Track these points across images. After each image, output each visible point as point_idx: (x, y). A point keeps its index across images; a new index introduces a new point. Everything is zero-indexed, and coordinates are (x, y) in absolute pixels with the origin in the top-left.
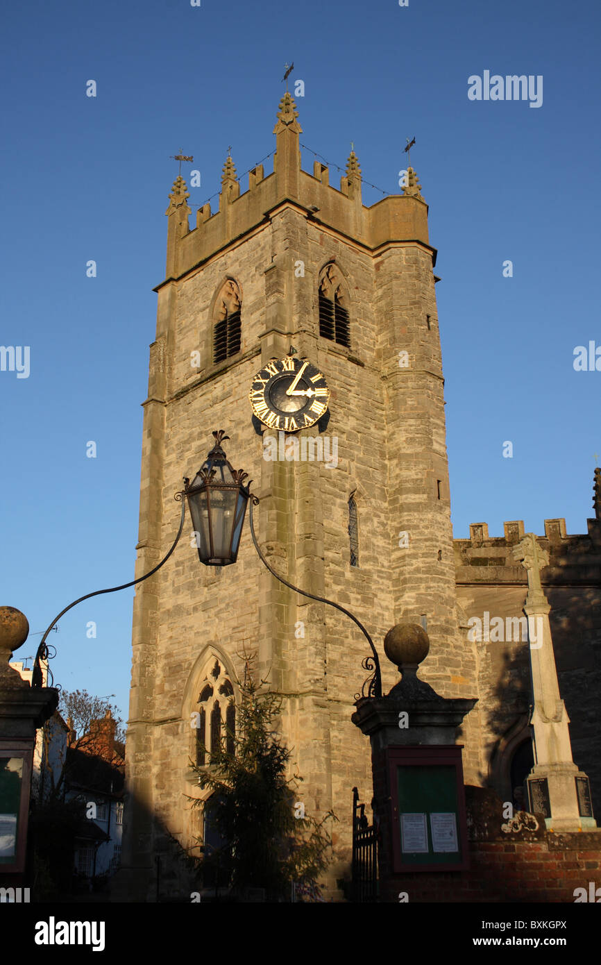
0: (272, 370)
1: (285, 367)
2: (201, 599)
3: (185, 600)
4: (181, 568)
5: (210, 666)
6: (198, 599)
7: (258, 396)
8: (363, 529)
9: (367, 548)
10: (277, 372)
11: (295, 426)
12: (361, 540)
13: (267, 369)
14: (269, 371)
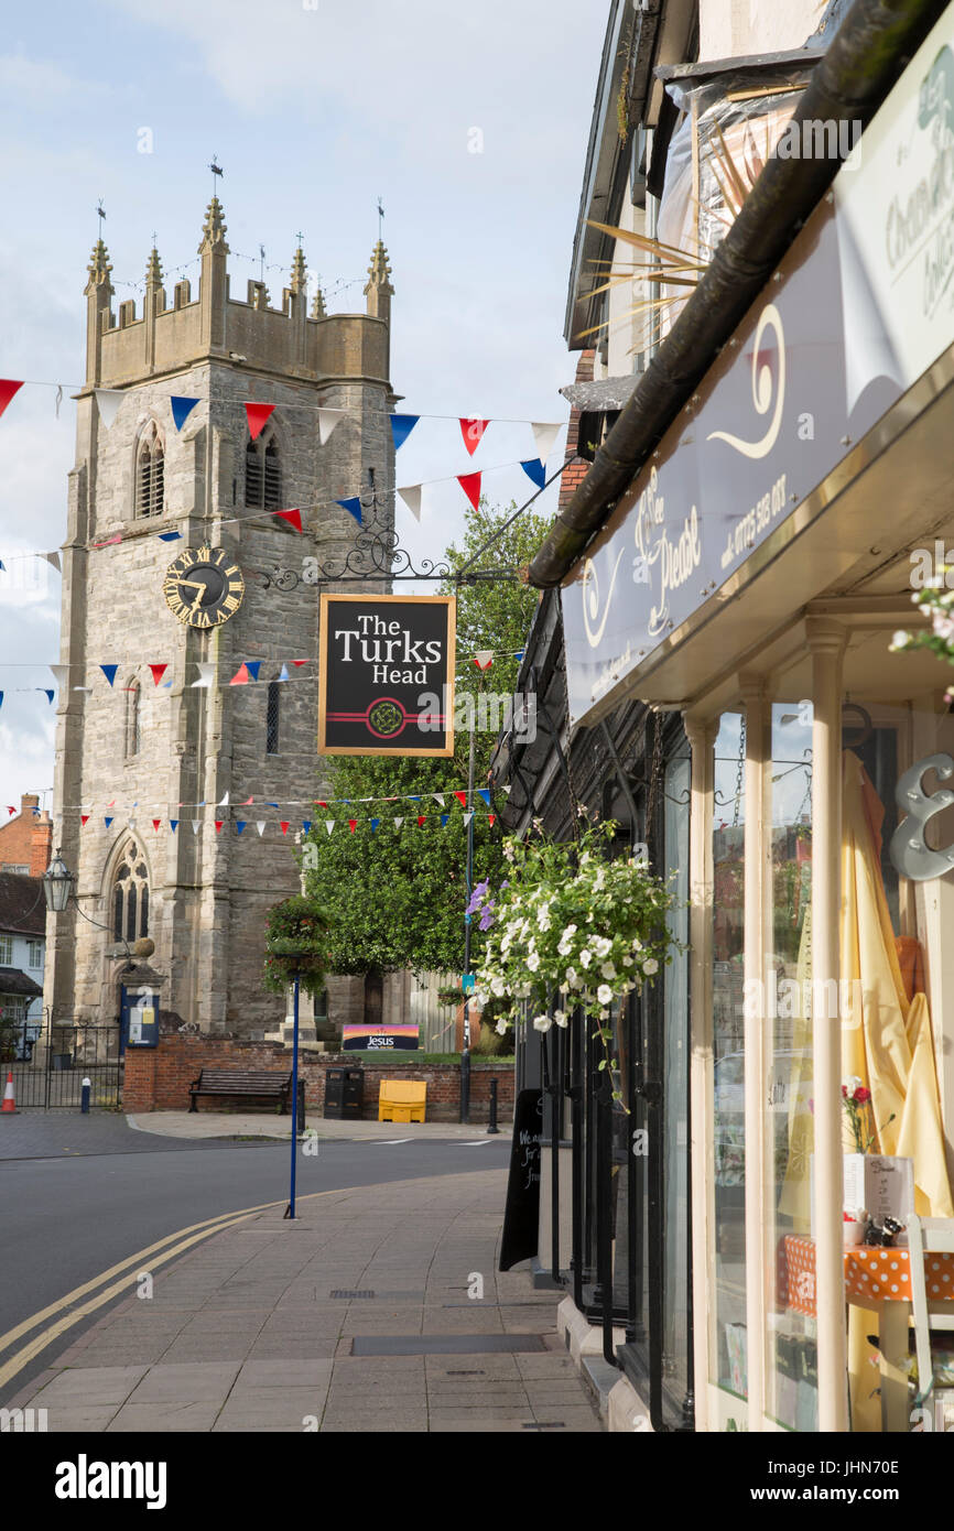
0: (187, 560)
1: (200, 557)
2: (119, 778)
3: (107, 775)
4: (102, 741)
5: (128, 848)
6: (117, 778)
7: (172, 588)
8: (284, 714)
9: (287, 735)
10: (192, 563)
11: (208, 622)
12: (282, 726)
13: (181, 559)
14: (184, 561)
